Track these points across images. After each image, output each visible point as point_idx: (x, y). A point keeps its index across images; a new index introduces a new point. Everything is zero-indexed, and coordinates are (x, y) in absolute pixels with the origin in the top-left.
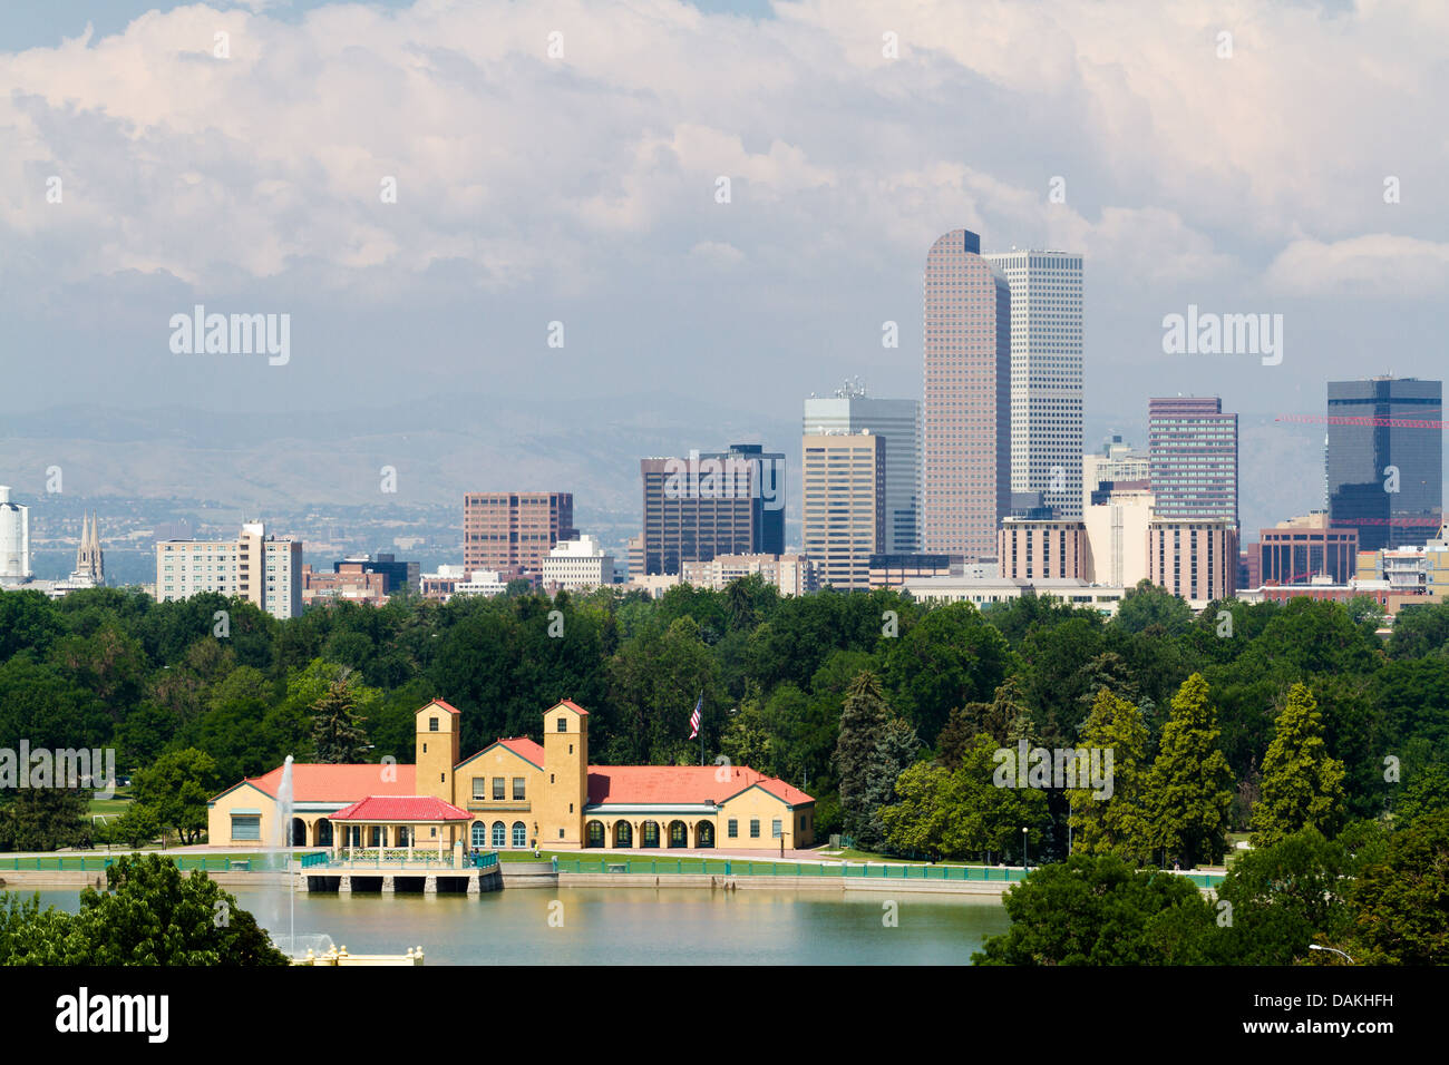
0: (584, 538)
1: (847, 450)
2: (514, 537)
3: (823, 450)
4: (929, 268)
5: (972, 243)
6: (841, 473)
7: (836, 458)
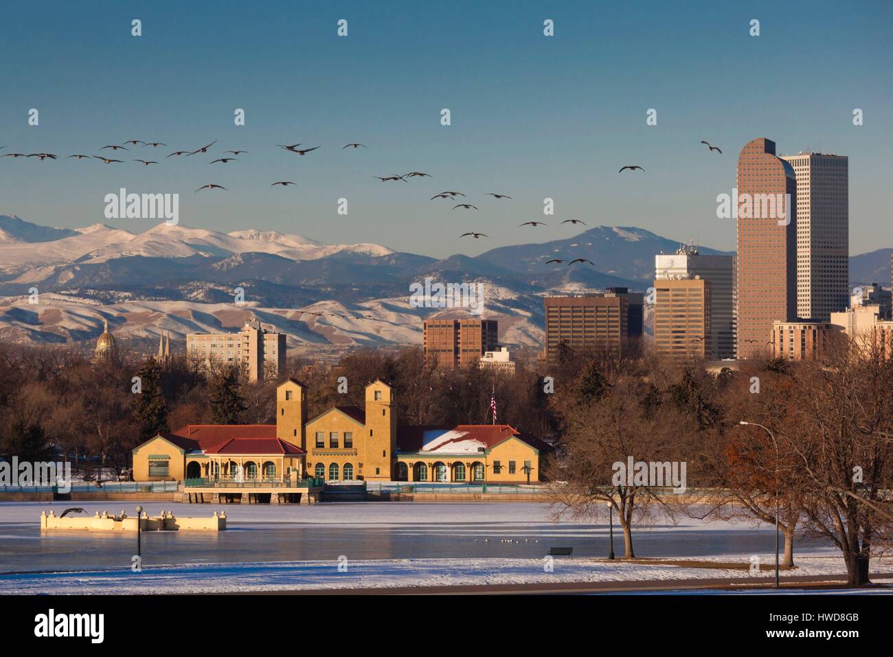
0: (504, 349)
1: (685, 290)
2: (457, 351)
3: (668, 290)
4: (740, 164)
5: (770, 147)
6: (680, 306)
7: (677, 295)
